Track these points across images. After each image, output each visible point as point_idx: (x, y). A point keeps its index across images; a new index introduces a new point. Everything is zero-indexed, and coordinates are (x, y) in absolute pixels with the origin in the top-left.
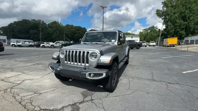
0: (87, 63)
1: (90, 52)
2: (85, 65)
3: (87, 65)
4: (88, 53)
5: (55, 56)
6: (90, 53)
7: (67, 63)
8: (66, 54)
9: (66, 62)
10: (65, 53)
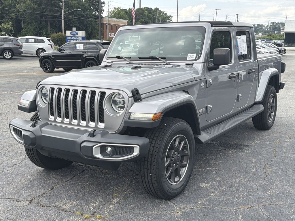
1: (108, 92)
2: (96, 126)
3: (101, 125)
4: (103, 94)
5: (26, 103)
6: (106, 95)
7: (55, 121)
8: (52, 98)
9: (52, 118)
10: (49, 94)
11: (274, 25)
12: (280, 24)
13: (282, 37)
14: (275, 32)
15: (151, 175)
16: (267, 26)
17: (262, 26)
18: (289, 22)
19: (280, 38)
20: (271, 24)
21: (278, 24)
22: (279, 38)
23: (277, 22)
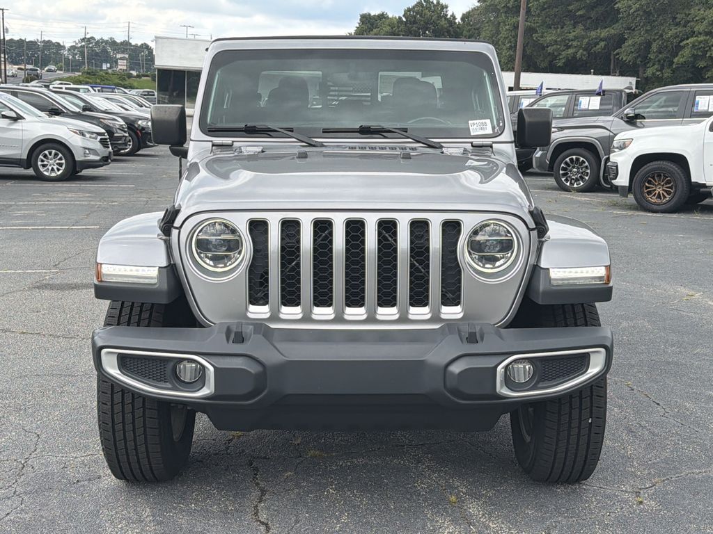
0: (451, 295)
3: (452, 312)
7: (275, 318)
9: (259, 312)
10: (247, 239)
11: (90, 46)
12: (106, 44)
13: (124, 79)
14: (104, 67)
15: (590, 421)
16: (73, 48)
17: (59, 46)
18: (165, 40)
19: (120, 82)
20: (83, 43)
21: (102, 43)
22: (117, 81)
23: (97, 37)
